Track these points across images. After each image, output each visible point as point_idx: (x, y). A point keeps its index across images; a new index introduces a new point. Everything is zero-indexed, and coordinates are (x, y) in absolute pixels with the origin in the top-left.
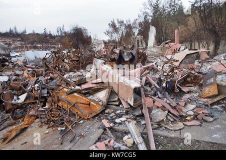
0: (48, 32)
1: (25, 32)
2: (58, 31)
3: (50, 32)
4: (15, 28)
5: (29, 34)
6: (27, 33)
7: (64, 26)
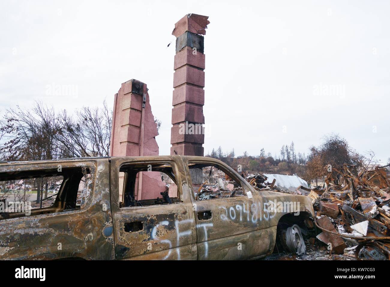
0: (266, 155)
1: (232, 154)
2: (283, 153)
3: (269, 154)
4: (220, 150)
5: (238, 158)
6: (236, 157)
7: (293, 145)
